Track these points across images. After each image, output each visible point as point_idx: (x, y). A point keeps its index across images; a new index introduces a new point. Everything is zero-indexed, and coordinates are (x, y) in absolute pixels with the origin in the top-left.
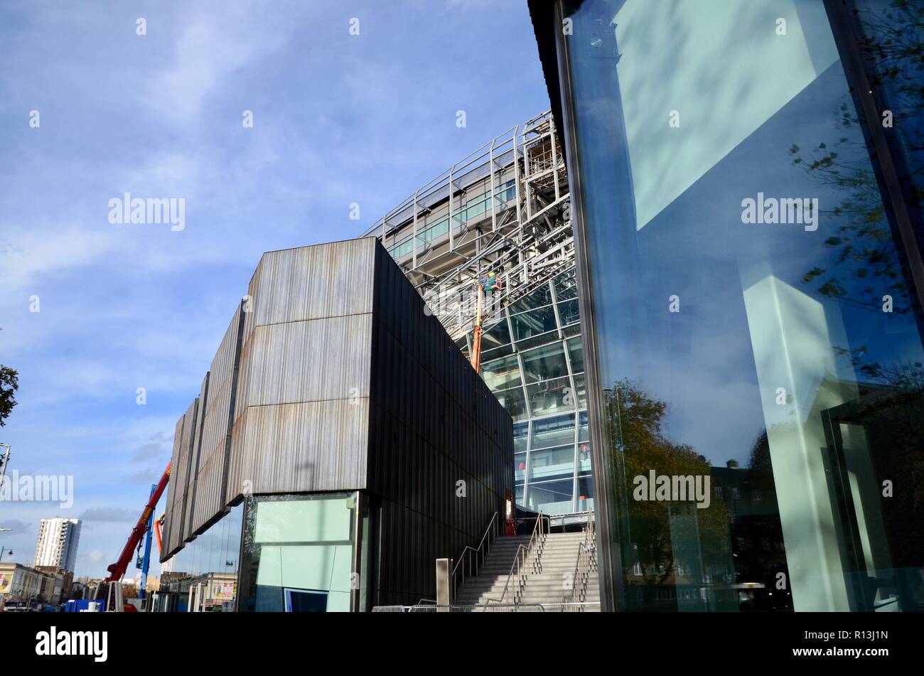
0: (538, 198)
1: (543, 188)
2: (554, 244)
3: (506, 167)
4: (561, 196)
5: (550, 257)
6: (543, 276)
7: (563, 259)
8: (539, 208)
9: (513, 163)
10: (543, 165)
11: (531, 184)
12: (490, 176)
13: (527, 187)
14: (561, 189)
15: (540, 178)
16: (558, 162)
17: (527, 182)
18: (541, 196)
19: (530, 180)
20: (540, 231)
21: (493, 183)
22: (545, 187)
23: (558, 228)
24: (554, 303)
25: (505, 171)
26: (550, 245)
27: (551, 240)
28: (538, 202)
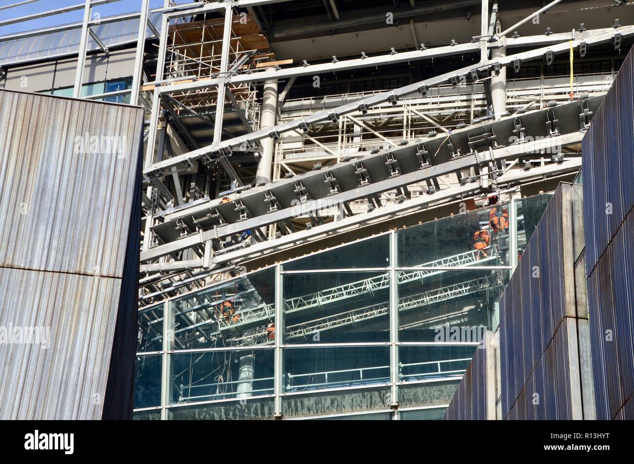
0: (169, 130)
1: (185, 112)
2: (191, 230)
3: (111, 49)
4: (224, 137)
5: (176, 255)
6: (153, 290)
7: (205, 266)
8: (166, 152)
9: (134, 45)
10: (197, 65)
11: (164, 97)
12: (76, 55)
13: (156, 101)
14: (226, 123)
15: (186, 91)
16: (229, 68)
17: (158, 91)
18: (174, 127)
19: (163, 89)
20: (161, 197)
21: (79, 72)
22: (188, 112)
23: (201, 201)
24: (166, 350)
25: (108, 56)
26: (183, 230)
27: (188, 220)
28: (167, 137)
